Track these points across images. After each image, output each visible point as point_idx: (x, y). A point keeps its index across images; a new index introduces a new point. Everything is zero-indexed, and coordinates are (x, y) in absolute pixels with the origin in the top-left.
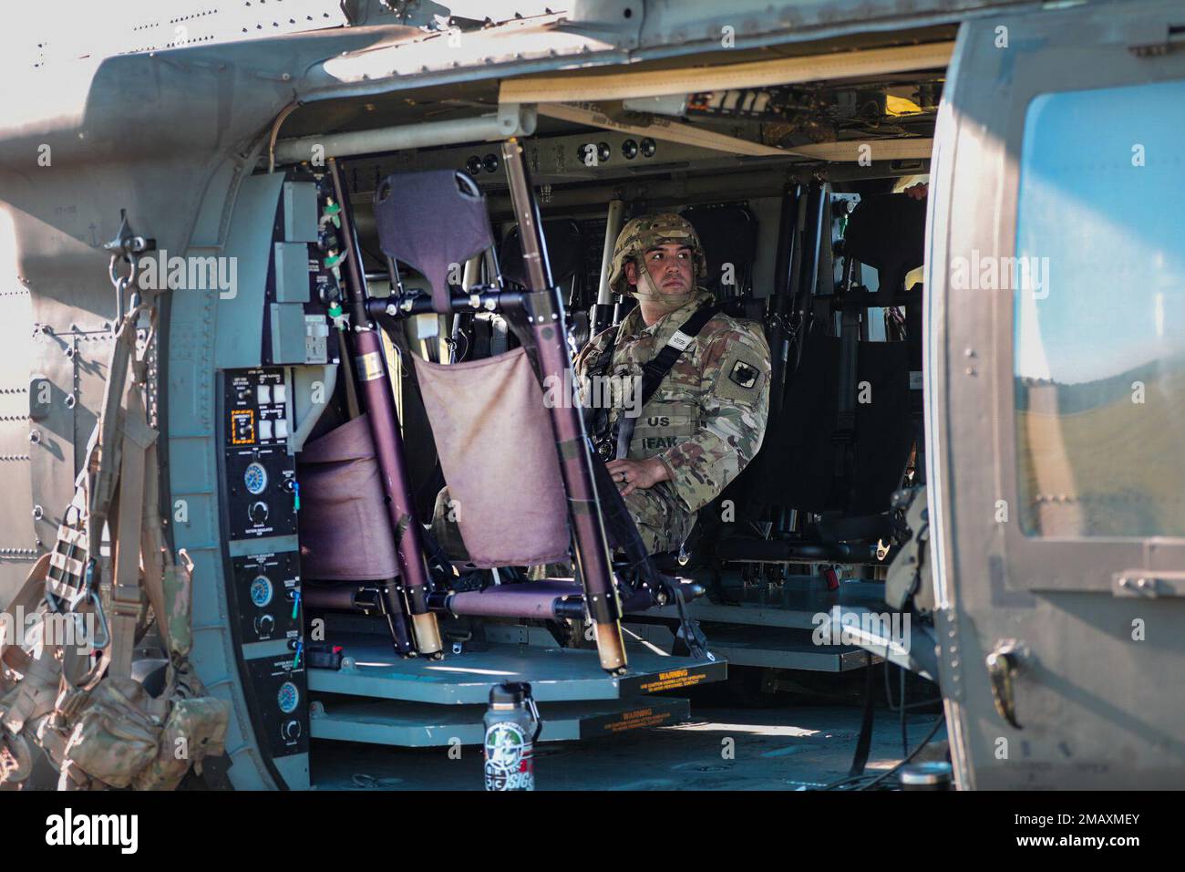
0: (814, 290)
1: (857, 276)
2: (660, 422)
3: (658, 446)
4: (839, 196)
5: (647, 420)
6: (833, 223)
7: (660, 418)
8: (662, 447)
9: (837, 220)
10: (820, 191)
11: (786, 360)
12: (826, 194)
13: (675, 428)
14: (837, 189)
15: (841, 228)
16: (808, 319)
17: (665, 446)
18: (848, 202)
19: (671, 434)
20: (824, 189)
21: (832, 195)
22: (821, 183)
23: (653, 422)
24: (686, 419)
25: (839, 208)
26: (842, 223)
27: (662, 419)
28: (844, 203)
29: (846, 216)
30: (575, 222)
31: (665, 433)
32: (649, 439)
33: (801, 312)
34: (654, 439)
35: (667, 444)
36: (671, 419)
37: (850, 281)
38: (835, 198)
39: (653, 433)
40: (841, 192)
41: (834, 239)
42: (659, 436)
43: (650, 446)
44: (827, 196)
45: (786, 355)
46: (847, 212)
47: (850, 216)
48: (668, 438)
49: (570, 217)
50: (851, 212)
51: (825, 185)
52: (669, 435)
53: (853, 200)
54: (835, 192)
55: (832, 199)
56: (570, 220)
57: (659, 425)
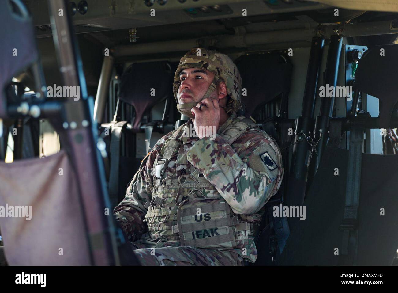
0: (331, 115)
1: (363, 105)
2: (203, 218)
3: (204, 237)
4: (352, 47)
5: (194, 216)
6: (347, 67)
7: (203, 214)
8: (207, 237)
9: (350, 65)
10: (339, 43)
11: (308, 165)
12: (343, 45)
13: (216, 221)
14: (351, 42)
15: (353, 70)
16: (326, 135)
17: (209, 236)
18: (358, 51)
19: (213, 227)
20: (341, 42)
21: (347, 46)
22: (339, 37)
23: (199, 219)
24: (222, 213)
25: (352, 55)
26: (354, 67)
27: (205, 216)
28: (356, 52)
29: (357, 62)
30: (169, 63)
31: (209, 226)
32: (197, 232)
33: (321, 130)
34: (201, 231)
35: (211, 234)
36: (212, 215)
37: (358, 109)
38: (349, 48)
39: (200, 227)
40: (353, 44)
41: (347, 78)
42: (204, 229)
43: (198, 237)
44: (343, 46)
45: (309, 161)
46: (357, 59)
47: (359, 61)
48: (211, 230)
49: (166, 59)
50: (359, 58)
51: (342, 39)
52: (211, 228)
53: (362, 50)
54: (350, 44)
55: (347, 49)
56: (167, 62)
57: (203, 220)
